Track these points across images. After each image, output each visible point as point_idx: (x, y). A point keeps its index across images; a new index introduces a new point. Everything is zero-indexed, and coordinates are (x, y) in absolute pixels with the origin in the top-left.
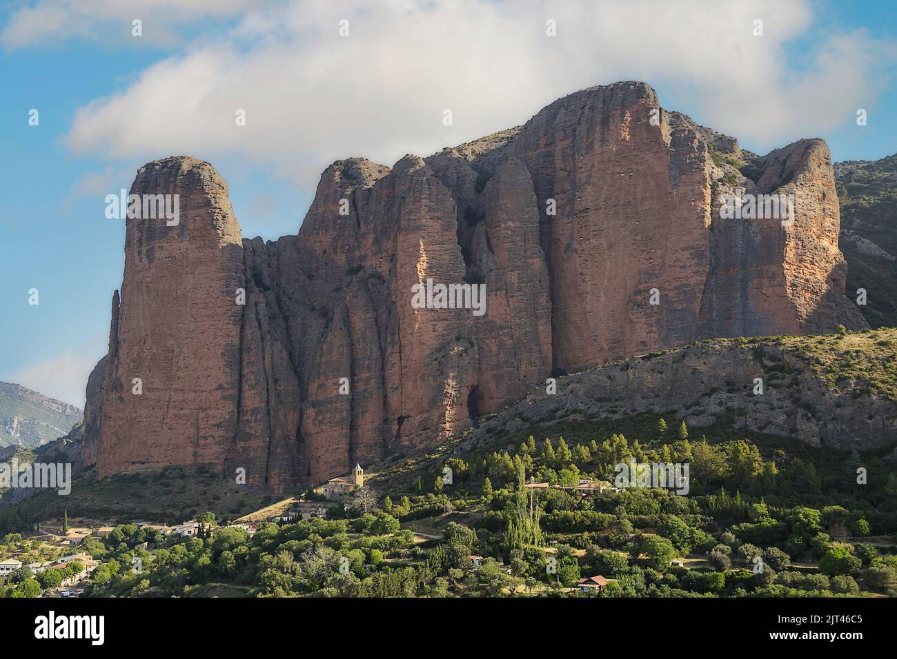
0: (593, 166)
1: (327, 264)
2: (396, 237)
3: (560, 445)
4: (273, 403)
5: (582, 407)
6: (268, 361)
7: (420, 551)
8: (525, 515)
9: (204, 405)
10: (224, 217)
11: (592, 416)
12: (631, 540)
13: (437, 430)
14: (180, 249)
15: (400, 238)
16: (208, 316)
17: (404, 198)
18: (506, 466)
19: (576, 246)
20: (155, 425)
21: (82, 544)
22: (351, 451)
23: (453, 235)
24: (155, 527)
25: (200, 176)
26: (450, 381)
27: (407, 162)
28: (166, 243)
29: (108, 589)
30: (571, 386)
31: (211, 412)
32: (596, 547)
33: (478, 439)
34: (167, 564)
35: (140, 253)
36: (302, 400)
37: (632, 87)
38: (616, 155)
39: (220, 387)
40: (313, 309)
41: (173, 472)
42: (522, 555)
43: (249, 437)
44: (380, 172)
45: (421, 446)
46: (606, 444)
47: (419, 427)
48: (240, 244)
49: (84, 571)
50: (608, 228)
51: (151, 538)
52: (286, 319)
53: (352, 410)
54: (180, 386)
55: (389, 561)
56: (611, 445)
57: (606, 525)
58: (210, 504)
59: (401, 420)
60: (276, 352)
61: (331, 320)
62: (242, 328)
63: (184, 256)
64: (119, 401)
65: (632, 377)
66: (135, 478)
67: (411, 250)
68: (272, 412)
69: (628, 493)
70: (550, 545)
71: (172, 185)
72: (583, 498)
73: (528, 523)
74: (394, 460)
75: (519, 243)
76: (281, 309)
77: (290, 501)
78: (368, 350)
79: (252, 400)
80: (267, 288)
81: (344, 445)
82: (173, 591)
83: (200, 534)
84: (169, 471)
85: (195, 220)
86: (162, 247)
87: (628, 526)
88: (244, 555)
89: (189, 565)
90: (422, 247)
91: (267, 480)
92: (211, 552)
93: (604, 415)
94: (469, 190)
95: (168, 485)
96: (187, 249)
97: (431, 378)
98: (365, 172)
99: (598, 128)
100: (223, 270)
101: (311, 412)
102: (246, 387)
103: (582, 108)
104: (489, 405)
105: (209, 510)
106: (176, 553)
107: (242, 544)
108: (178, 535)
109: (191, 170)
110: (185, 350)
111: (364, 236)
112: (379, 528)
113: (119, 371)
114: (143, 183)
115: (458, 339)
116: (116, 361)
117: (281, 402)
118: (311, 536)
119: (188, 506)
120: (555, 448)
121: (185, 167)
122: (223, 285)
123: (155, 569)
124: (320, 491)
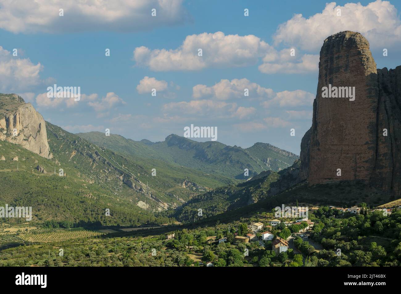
4: (394, 151)
6: (391, 129)
9: (359, 152)
10: (367, 59)
14: (346, 77)
16: (360, 109)
20: (335, 161)
24: (338, 209)
25: (355, 40)
28: (339, 75)
29: (321, 235)
31: (362, 155)
34: (348, 225)
35: (326, 80)
39: (367, 143)
41: (345, 183)
48: (376, 72)
49: (308, 226)
51: (336, 213)
54: (347, 143)
58: (363, 199)
60: (395, 125)
62: (378, 114)
63: (347, 81)
64: (318, 151)
66: (327, 186)
68: (394, 155)
71: (341, 46)
76: (398, 103)
79: (383, 149)
80: (390, 93)
82: (352, 238)
83: (362, 212)
84: (343, 183)
85: (353, 62)
86: (336, 77)
88: (387, 224)
89: (360, 226)
91: (392, 188)
92: (370, 222)
95: (343, 189)
96: (349, 77)
100: (367, 86)
102: (380, 143)
105: (363, 201)
106: (352, 221)
107: (386, 218)
108: (349, 212)
109: (351, 38)
110: (349, 126)
113: (318, 137)
114: (327, 47)
116: (316, 133)
117: (399, 150)
119: (353, 199)
121: (347, 36)
122: (368, 93)
123: (342, 228)
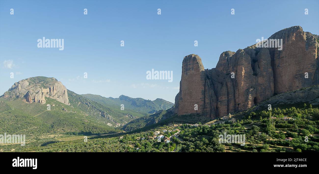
0: (285, 47)
1: (222, 73)
2: (237, 67)
3: (278, 109)
4: (211, 101)
5: (283, 101)
6: (210, 93)
7: (246, 131)
8: (271, 124)
10: (201, 65)
11: (286, 103)
12: (298, 130)
13: (247, 106)
14: (192, 72)
15: (238, 67)
16: (198, 85)
17: (239, 58)
18: (265, 114)
19: (280, 65)
21: (177, 127)
22: (228, 110)
23: (250, 65)
24: (190, 125)
25: (196, 58)
26: (250, 96)
27: (239, 51)
29: (183, 135)
30: (281, 97)
31: (199, 103)
32: (289, 131)
33: (257, 108)
34: (194, 131)
35: (185, 73)
36: (217, 101)
37: (296, 27)
38: (291, 44)
39: (201, 99)
40: (219, 82)
42: (271, 132)
43: (207, 108)
44: (233, 53)
45: (243, 110)
46: (290, 109)
47: (243, 105)
48: (204, 70)
49: (178, 132)
50: (289, 61)
51: (189, 126)
52: (214, 85)
53: (228, 102)
54: (193, 99)
55: (240, 132)
56: (291, 109)
57: (291, 127)
58: (200, 121)
59: (238, 104)
60: (212, 92)
61: (223, 85)
62: (205, 87)
63: (193, 74)
64: (182, 102)
65: (296, 94)
66: (185, 116)
67: (241, 69)
68: (211, 103)
69: (297, 120)
70: (277, 131)
71: (190, 60)
72: (285, 121)
73: (272, 126)
74: (237, 112)
75: (266, 66)
76: (212, 83)
77: (216, 120)
78: (231, 90)
79: (207, 101)
80: (210, 79)
81: (226, 110)
82: (195, 136)
83: (199, 126)
85: (195, 66)
86: (189, 72)
87: (297, 127)
88: (209, 130)
89: (198, 132)
90: (243, 68)
91: (210, 116)
92: (202, 130)
93: (289, 103)
94: (254, 55)
95: (191, 117)
96: (194, 72)
97: (245, 96)
98: (230, 54)
99: (286, 38)
100: (201, 76)
101: (219, 103)
102: (206, 98)
103: (282, 34)
104: (259, 101)
106: (195, 129)
107: (208, 128)
108: (194, 126)
110: (194, 92)
111: (230, 67)
112: (237, 126)
113: (182, 96)
114: (185, 60)
115: (251, 87)
116: (181, 94)
117: (213, 101)
118: (222, 127)
119: (196, 121)
120: (277, 110)
121: (193, 56)
122: (201, 79)
123: (192, 132)
124: (222, 118)
